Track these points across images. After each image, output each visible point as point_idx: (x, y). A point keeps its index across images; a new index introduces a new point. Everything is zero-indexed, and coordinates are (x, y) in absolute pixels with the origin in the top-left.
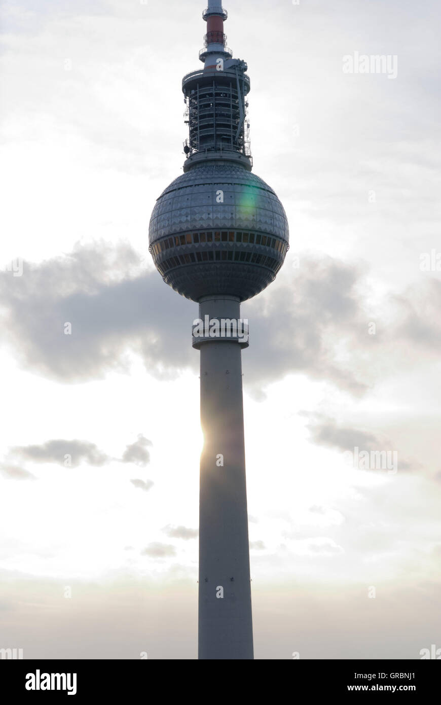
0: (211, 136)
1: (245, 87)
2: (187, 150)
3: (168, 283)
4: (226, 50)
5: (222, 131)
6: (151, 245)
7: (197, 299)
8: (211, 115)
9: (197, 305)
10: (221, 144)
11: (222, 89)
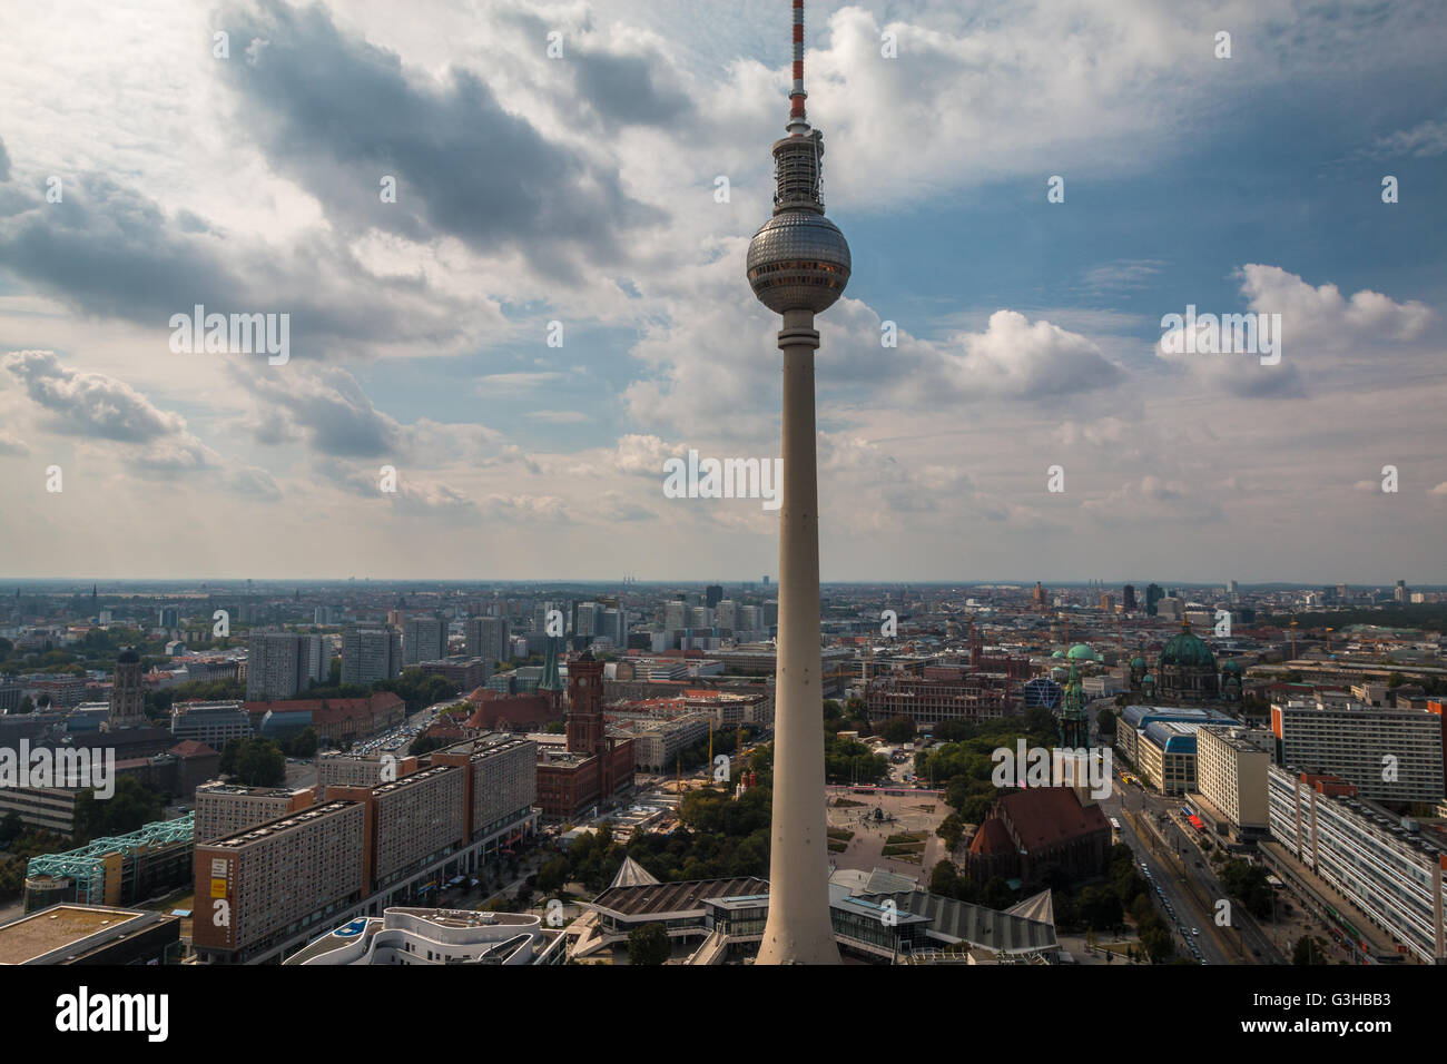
0: (795, 189)
1: (821, 150)
2: (776, 199)
3: (761, 300)
4: (806, 122)
5: (802, 185)
6: (748, 272)
7: (782, 313)
8: (794, 173)
9: (782, 316)
10: (802, 195)
11: (804, 153)
